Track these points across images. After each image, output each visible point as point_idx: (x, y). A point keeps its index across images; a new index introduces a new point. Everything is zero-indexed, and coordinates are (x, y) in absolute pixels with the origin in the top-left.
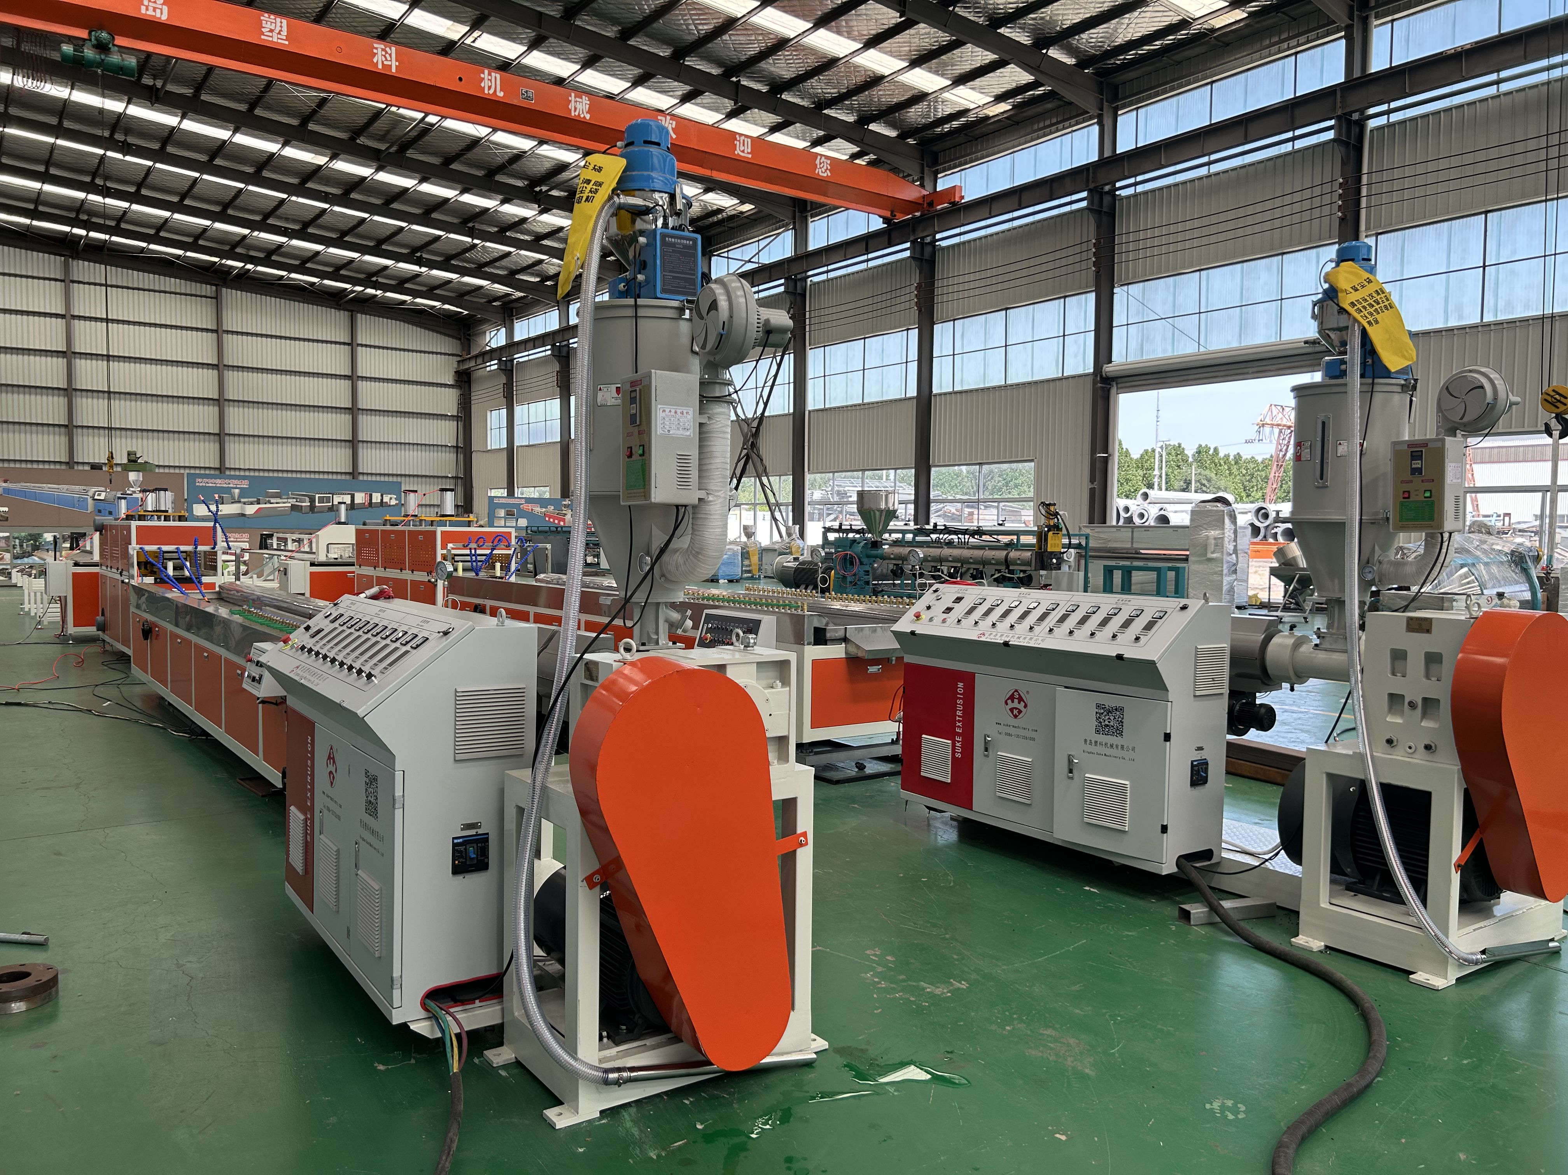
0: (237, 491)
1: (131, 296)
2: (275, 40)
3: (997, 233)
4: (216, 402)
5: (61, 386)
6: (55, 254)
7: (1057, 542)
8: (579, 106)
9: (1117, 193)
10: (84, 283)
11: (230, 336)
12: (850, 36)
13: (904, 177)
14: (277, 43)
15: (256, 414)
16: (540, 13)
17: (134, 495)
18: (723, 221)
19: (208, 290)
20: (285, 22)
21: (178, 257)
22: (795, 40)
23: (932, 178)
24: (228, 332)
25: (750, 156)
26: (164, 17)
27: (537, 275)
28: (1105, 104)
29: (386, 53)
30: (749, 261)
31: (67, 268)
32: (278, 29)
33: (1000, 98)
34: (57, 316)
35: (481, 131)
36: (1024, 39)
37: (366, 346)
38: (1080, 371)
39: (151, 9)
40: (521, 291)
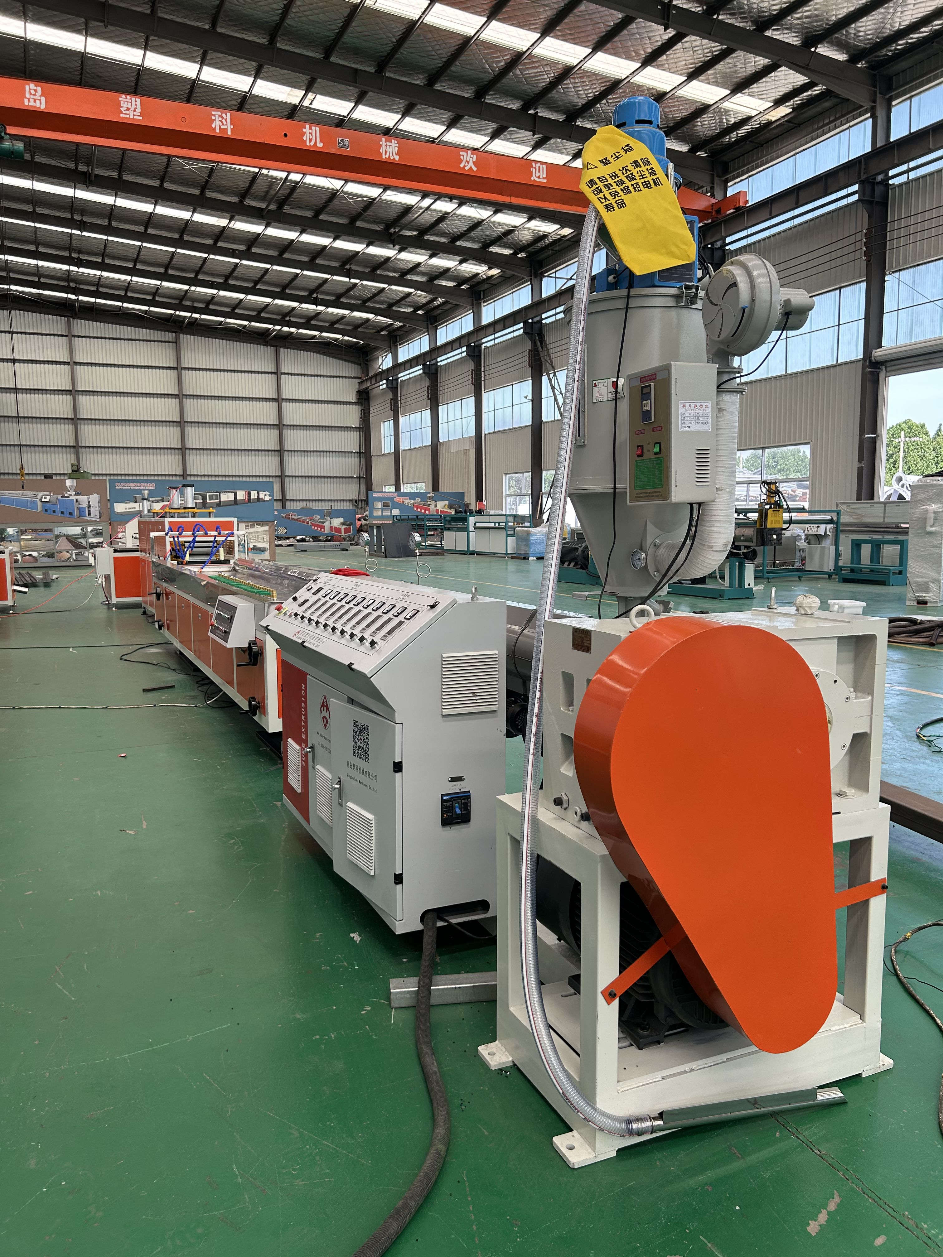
0: (146, 492)
1: (115, 344)
2: (131, 117)
3: (779, 233)
4: (178, 424)
5: (70, 417)
6: (61, 316)
7: (777, 519)
8: (389, 149)
9: (891, 182)
10: (82, 337)
11: (187, 371)
12: (629, 57)
13: (696, 190)
14: (134, 119)
15: (208, 432)
16: (356, 70)
17: (71, 498)
18: (547, 247)
19: (170, 336)
20: (138, 100)
21: (145, 312)
22: (578, 67)
23: (722, 187)
24: (185, 368)
25: (545, 181)
26: (43, 107)
27: (410, 306)
28: (878, 95)
29: (223, 118)
30: (571, 279)
31: (69, 325)
32: (134, 107)
33: (779, 102)
34: (64, 363)
35: (336, 184)
36: (793, 39)
37: (288, 374)
38: (853, 358)
39: (32, 100)
40: (400, 322)
